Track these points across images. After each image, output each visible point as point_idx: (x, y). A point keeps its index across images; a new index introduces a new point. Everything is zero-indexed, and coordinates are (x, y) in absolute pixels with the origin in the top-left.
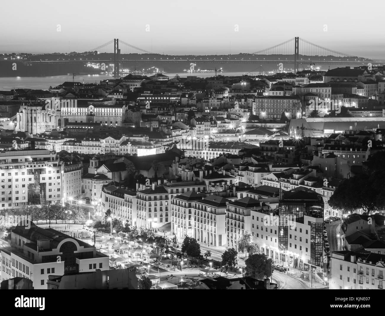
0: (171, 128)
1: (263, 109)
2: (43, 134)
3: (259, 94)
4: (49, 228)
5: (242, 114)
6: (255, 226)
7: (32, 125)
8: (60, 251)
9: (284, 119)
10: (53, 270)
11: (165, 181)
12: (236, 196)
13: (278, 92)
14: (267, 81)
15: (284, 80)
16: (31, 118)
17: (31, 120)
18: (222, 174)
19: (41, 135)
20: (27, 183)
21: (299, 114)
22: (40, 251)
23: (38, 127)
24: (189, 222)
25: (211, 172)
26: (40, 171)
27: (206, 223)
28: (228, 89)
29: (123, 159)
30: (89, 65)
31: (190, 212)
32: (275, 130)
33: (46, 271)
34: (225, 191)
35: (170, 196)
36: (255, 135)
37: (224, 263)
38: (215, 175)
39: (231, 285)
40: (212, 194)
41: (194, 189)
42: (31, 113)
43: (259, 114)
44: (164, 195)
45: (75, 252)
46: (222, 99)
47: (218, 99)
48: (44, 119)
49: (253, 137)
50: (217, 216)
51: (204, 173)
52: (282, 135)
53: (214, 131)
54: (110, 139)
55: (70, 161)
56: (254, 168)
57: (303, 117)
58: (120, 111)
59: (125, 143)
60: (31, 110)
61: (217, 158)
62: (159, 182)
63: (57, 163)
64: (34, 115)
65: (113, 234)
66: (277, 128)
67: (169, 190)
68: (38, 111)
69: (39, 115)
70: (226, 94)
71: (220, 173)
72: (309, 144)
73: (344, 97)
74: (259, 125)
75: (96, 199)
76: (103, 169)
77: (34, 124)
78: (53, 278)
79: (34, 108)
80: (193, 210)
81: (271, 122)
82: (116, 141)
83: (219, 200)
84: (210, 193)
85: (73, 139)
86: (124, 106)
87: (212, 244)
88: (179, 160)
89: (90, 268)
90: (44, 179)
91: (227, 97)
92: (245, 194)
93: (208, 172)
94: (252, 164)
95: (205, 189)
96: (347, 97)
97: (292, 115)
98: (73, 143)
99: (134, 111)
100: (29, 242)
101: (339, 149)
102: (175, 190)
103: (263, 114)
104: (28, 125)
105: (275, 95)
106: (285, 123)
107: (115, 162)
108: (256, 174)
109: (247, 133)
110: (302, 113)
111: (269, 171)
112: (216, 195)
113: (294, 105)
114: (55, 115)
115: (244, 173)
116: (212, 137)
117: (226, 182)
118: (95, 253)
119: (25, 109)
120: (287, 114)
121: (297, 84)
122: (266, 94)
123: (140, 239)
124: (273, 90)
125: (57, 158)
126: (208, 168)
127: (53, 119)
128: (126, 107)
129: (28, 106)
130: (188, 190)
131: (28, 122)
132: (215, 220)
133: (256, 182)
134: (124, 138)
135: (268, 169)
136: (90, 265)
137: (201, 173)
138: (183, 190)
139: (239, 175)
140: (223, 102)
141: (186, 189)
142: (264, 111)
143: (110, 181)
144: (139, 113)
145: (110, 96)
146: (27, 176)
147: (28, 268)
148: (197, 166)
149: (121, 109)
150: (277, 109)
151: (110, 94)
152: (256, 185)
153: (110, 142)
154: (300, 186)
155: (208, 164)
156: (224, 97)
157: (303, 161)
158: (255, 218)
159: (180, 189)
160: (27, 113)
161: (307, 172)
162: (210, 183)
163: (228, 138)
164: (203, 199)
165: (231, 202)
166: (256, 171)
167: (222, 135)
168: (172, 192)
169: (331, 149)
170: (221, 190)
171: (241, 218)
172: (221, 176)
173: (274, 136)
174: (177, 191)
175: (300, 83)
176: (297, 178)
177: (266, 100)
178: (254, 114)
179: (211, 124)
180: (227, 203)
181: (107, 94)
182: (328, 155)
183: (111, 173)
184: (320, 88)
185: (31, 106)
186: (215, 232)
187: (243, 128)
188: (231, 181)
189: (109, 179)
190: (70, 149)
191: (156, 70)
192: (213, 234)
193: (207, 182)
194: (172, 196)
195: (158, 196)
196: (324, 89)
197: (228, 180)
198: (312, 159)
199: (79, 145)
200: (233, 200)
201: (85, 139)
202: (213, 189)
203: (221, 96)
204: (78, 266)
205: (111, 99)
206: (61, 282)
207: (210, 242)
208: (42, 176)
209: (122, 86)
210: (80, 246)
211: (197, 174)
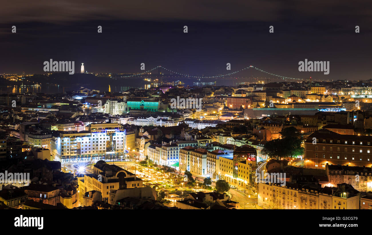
0: (183, 112)
1: (231, 103)
2: (118, 115)
3: (229, 95)
4: (113, 164)
5: (220, 106)
6: (221, 165)
7: (112, 110)
8: (117, 177)
9: (241, 109)
10: (113, 187)
11: (177, 140)
12: (213, 149)
13: (239, 95)
14: (234, 89)
15: (242, 89)
16: (112, 106)
17: (112, 108)
18: (207, 137)
19: (116, 116)
20: (106, 140)
21: (249, 106)
22: (106, 177)
23: (115, 111)
24: (188, 162)
25: (200, 136)
26: (113, 134)
27: (197, 163)
28: (213, 93)
29: (157, 128)
30: (145, 79)
31: (189, 157)
32: (237, 114)
33: (109, 187)
34: (207, 146)
35: (179, 148)
36: (227, 117)
37: (204, 184)
38: (203, 138)
39: (205, 196)
40: (200, 147)
41: (191, 145)
42: (112, 104)
43: (229, 106)
44: (176, 148)
45: (125, 177)
46: (210, 98)
47: (208, 98)
48: (119, 107)
49: (226, 118)
50: (203, 159)
51: (197, 136)
52: (240, 117)
53: (205, 114)
54: (151, 118)
55: (129, 129)
56: (223, 134)
57: (251, 108)
58: (157, 103)
59: (159, 120)
60: (112, 103)
61: (205, 128)
62: (174, 141)
63: (122, 130)
64: (113, 105)
65: (149, 167)
66: (238, 113)
67: (179, 145)
68: (116, 103)
69: (116, 105)
70: (212, 95)
71: (205, 136)
72: (252, 122)
73: (273, 98)
74: (229, 111)
75: (142, 149)
76: (146, 134)
77: (113, 110)
78: (112, 191)
79: (114, 101)
80: (190, 156)
81: (235, 110)
82: (154, 119)
83: (203, 151)
84: (199, 147)
85: (133, 118)
86: (159, 101)
87: (199, 174)
88: (185, 129)
89: (133, 186)
90: (115, 138)
91: (212, 97)
92: (217, 148)
93: (199, 136)
94: (222, 132)
95: (197, 145)
96: (275, 98)
97: (246, 107)
98: (133, 120)
99: (164, 104)
100: (102, 171)
101: (267, 125)
102: (181, 145)
103: (231, 106)
104: (110, 110)
105: (237, 96)
106: (242, 111)
107: (153, 130)
108: (224, 137)
109: (223, 116)
110: (251, 106)
111: (230, 136)
112: (202, 148)
113: (247, 102)
114: (124, 105)
115: (218, 136)
116: (204, 117)
117: (208, 141)
118: (135, 178)
119: (109, 102)
120: (243, 106)
121: (249, 91)
122: (233, 96)
123: (162, 171)
124: (236, 93)
125: (122, 128)
126: (199, 134)
127: (123, 107)
128: (160, 101)
129: (111, 100)
130: (189, 145)
131: (110, 108)
132: (201, 161)
133: (224, 141)
134: (159, 117)
135: (230, 135)
136: (133, 185)
137: (195, 136)
138: (186, 145)
139: (215, 138)
140: (210, 99)
141: (187, 145)
142: (231, 105)
143: (150, 140)
144: (167, 105)
145: (153, 96)
146: (106, 137)
147: (100, 185)
148: (194, 133)
149: (158, 103)
150: (238, 104)
151: (153, 95)
152: (224, 143)
153: (151, 119)
154: (246, 144)
155: (199, 132)
156: (211, 97)
157: (249, 131)
158: (222, 161)
159: (184, 145)
160: (110, 104)
161: (250, 137)
162: (200, 142)
163: (213, 118)
164: (195, 150)
165: (209, 152)
166: (224, 136)
167: (209, 116)
168: (180, 146)
169: (263, 125)
170: (205, 145)
171: (214, 161)
172: (206, 138)
173: (236, 117)
174: (183, 146)
175: (250, 90)
176: (244, 139)
177: (232, 99)
178: (226, 106)
179: (204, 110)
180: (207, 152)
181: (151, 95)
182: (261, 128)
183: (150, 136)
184: (260, 93)
185: (112, 100)
186: (201, 168)
187: (220, 113)
188: (211, 141)
189: (149, 139)
190: (131, 123)
191: (179, 82)
192: (200, 168)
193: (198, 141)
194: (180, 148)
195: (173, 148)
196: (263, 93)
197: (209, 140)
198: (252, 130)
199: (136, 121)
200: (211, 151)
201: (139, 118)
202: (201, 145)
203: (209, 97)
204: (126, 185)
205: (153, 97)
206: (116, 193)
207: (199, 173)
208: (114, 137)
209: (159, 91)
210: (128, 174)
211: (193, 137)
